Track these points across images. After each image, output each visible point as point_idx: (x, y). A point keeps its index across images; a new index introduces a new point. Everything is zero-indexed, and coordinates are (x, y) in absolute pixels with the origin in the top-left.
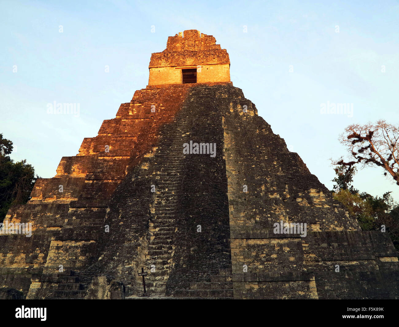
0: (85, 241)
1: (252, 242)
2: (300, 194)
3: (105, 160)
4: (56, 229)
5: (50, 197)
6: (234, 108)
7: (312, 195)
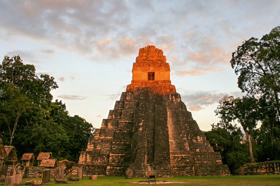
0: (122, 154)
1: (176, 155)
2: (194, 138)
3: (121, 122)
4: (108, 149)
5: (102, 136)
6: (171, 97)
7: (198, 138)
